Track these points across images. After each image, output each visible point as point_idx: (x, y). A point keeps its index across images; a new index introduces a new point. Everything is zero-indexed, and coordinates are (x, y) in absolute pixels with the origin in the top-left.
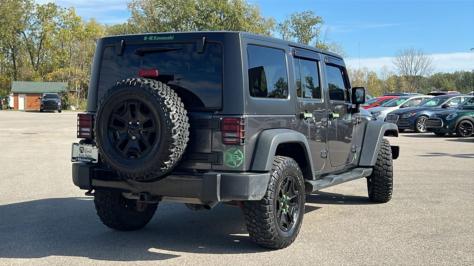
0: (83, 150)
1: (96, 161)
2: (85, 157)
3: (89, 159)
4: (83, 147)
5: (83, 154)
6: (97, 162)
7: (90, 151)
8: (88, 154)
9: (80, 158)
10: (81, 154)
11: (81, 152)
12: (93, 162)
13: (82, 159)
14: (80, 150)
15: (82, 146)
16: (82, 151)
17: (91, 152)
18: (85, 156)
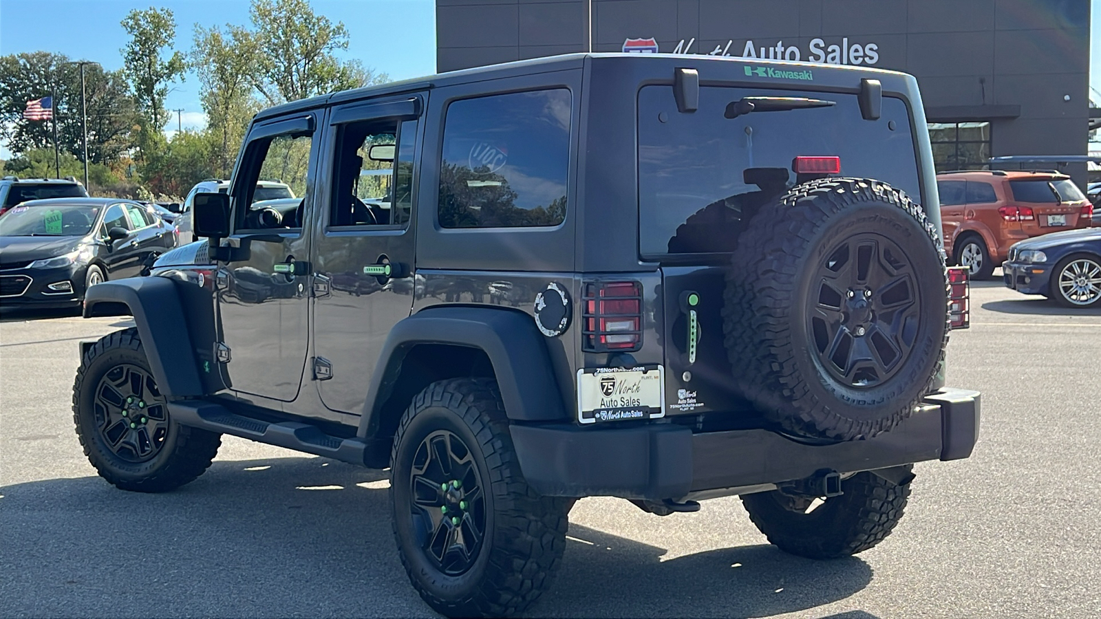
0: (613, 386)
1: (660, 412)
2: (619, 406)
3: (636, 409)
4: (613, 379)
5: (613, 397)
6: (662, 415)
7: (635, 387)
8: (627, 397)
9: (608, 410)
10: (607, 399)
11: (607, 394)
12: (652, 416)
13: (614, 413)
14: (603, 387)
15: (610, 375)
16: (608, 389)
17: (638, 388)
18: (620, 402)
